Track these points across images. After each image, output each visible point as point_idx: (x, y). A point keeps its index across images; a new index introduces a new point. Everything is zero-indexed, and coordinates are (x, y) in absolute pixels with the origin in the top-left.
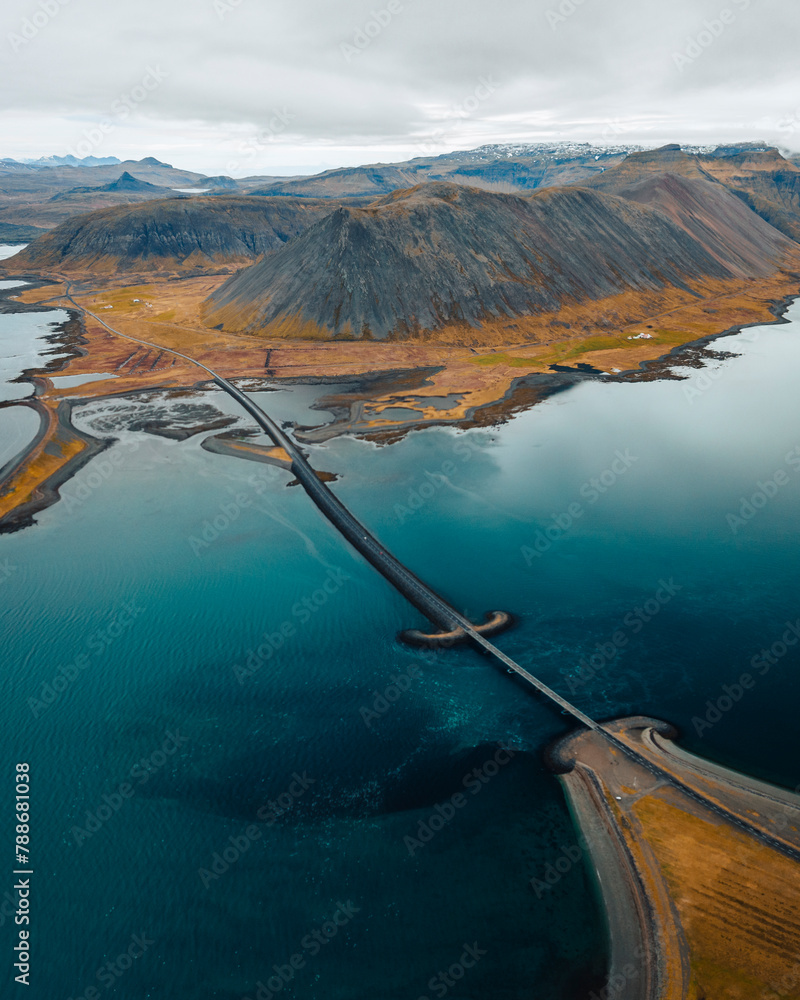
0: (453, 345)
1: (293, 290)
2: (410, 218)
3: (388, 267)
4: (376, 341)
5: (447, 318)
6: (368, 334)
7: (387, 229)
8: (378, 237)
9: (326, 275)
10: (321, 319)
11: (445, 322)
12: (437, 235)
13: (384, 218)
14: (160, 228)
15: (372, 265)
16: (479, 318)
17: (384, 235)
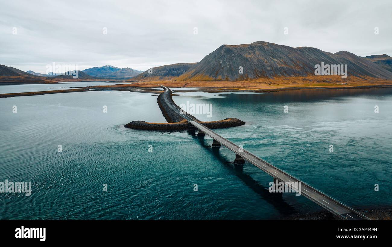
0: (262, 83)
1: (202, 68)
2: (248, 47)
3: (238, 60)
4: (230, 81)
5: (260, 76)
6: (228, 79)
7: (239, 50)
8: (235, 52)
9: (215, 62)
10: (210, 76)
11: (259, 77)
12: (257, 53)
13: (238, 47)
14: (174, 69)
15: (232, 59)
16: (273, 76)
17: (238, 51)
